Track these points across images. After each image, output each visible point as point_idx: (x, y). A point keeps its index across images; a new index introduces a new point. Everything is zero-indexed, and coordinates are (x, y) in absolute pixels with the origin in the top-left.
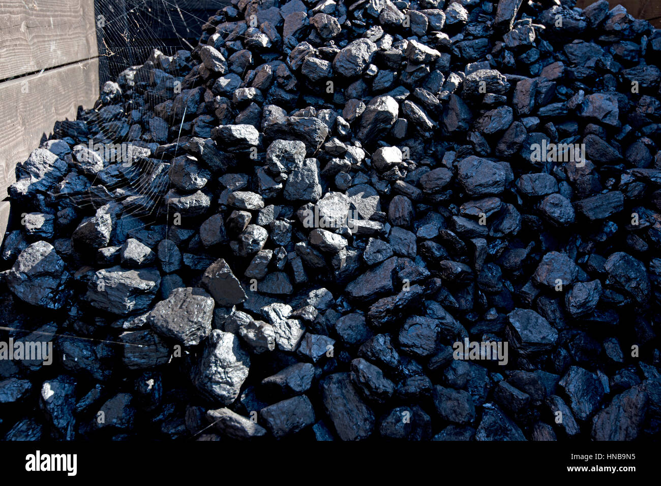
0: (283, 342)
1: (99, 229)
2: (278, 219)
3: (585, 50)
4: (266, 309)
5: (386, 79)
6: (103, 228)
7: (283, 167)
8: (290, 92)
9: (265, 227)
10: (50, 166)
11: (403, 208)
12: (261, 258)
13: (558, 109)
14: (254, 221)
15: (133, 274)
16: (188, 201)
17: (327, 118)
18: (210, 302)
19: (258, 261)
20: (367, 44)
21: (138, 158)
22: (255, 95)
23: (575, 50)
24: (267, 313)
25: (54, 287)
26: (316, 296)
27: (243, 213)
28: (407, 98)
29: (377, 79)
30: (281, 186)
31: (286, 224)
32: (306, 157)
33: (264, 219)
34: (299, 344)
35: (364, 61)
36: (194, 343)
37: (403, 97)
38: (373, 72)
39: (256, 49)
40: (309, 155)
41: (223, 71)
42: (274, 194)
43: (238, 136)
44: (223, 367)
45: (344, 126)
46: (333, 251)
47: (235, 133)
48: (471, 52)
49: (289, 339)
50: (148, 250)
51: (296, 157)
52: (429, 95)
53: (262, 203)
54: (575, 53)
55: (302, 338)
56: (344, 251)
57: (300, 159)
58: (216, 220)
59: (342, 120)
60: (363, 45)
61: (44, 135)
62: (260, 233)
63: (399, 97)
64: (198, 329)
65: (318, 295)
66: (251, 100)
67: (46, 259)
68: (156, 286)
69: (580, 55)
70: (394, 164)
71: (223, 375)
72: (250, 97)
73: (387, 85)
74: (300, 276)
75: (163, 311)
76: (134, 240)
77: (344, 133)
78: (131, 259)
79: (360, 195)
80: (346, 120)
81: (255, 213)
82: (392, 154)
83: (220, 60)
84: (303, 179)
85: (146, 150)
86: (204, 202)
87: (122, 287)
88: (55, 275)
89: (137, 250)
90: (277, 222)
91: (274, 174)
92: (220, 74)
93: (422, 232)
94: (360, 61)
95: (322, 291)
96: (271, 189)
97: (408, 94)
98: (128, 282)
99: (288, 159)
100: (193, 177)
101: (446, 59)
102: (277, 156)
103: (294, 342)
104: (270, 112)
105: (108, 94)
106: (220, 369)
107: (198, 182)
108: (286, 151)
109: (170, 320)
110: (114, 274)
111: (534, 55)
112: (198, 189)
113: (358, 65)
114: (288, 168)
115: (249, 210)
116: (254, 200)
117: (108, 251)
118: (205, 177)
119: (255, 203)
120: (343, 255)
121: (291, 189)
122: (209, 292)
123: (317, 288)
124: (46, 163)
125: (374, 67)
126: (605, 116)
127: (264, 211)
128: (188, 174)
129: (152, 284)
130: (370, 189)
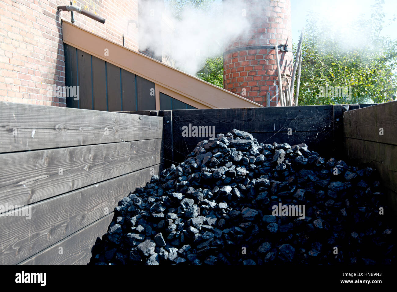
0: (170, 258)
1: (132, 221)
2: (181, 223)
3: (305, 172)
4: (169, 248)
5: (228, 180)
6: (133, 221)
7: (185, 206)
8: (198, 183)
9: (176, 224)
10: (128, 202)
11: (221, 223)
12: (172, 233)
13: (285, 193)
14: (174, 222)
15: (138, 235)
16: (158, 215)
17: (206, 192)
18: (154, 244)
19: (171, 234)
20: (224, 168)
21: (150, 201)
22: (187, 184)
23: (302, 172)
24: (169, 250)
25: (118, 237)
26: (185, 247)
27: (169, 219)
28: (235, 187)
29: (225, 180)
30: (184, 212)
31: (183, 224)
32: (194, 204)
33: (176, 222)
34: (175, 259)
35: (222, 174)
36: (147, 255)
37: (234, 186)
38: (224, 178)
39: (192, 168)
40: (195, 204)
41: (181, 175)
42: (182, 215)
43: (175, 196)
44: (151, 261)
45: (210, 195)
46: (193, 234)
47: (174, 196)
48: (263, 171)
49: (172, 257)
50: (143, 228)
51: (189, 204)
52: (243, 186)
53: (177, 217)
54: (302, 174)
55: (177, 258)
56: (198, 234)
57: (191, 205)
58: (163, 221)
59: (210, 193)
60: (222, 169)
61: (131, 192)
62: (174, 226)
63: (233, 186)
64: (149, 251)
65: (186, 247)
66: (185, 185)
67: (118, 229)
68: (143, 239)
69: (303, 174)
70: (222, 208)
71: (151, 263)
72: (185, 184)
73: (228, 182)
74: (182, 240)
75: (141, 245)
76: (140, 225)
77: (210, 197)
78: (138, 230)
79: (210, 218)
80: (212, 193)
81: (174, 220)
82: (223, 205)
83: (181, 172)
84: (190, 211)
85: (153, 199)
86: (162, 216)
87: (133, 238)
88: (119, 234)
89: (140, 228)
90: (180, 223)
91: (182, 209)
92: (180, 176)
93: (224, 231)
94: (220, 174)
95: (188, 245)
96: (181, 213)
97: (236, 185)
98: (135, 237)
99: (187, 204)
100: (160, 208)
101: (251, 174)
102: (183, 203)
103: (173, 258)
104: (189, 189)
105: (153, 179)
106: (150, 262)
107: (161, 210)
108: (186, 202)
109: (142, 247)
110: (133, 234)
111: (286, 174)
112: (161, 212)
113: (219, 175)
114: (187, 207)
115: (172, 219)
116: (174, 216)
117: (133, 228)
118: (164, 208)
119: (175, 217)
120: (197, 235)
121: (187, 214)
122: (155, 241)
123: (186, 245)
124: (127, 201)
125: (224, 176)
126: (298, 198)
127: (177, 220)
128: (159, 207)
129: (142, 238)
130: (214, 216)
